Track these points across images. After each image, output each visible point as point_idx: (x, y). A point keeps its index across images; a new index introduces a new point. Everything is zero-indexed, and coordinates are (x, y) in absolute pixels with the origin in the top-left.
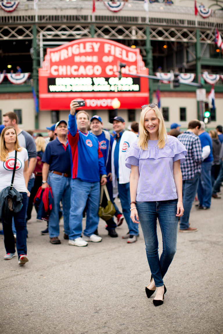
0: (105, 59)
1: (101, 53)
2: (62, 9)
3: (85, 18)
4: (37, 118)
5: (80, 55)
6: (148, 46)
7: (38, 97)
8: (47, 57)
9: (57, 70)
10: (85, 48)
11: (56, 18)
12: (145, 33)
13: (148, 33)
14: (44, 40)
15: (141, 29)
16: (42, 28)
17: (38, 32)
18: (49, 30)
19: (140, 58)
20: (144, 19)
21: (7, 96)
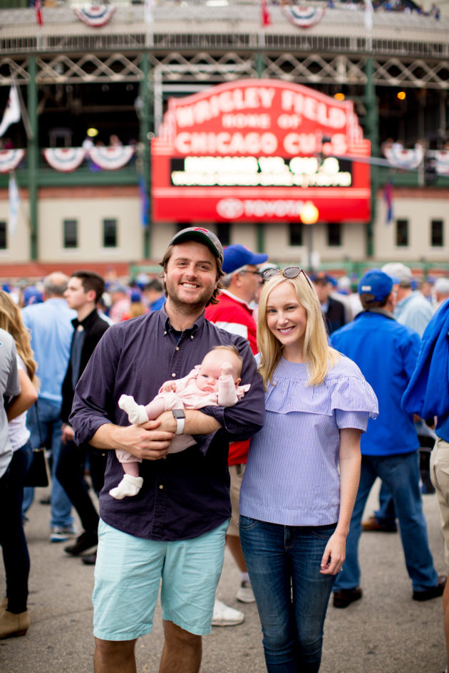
0: (284, 122)
1: (276, 109)
2: (199, 21)
3: (245, 38)
4: (148, 237)
5: (235, 112)
6: (371, 96)
7: (148, 194)
8: (170, 116)
9: (188, 143)
10: (244, 98)
11: (188, 38)
12: (363, 69)
13: (369, 69)
14: (165, 83)
15: (355, 62)
16: (160, 59)
17: (153, 66)
18: (174, 62)
19: (352, 120)
20: (361, 42)
21: (89, 192)
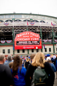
0: (31, 36)
2: (19, 24)
3: (25, 26)
4: (14, 51)
5: (25, 35)
6: (41, 33)
7: (14, 46)
8: (16, 36)
9: (19, 39)
11: (18, 26)
12: (40, 30)
14: (15, 32)
15: (39, 29)
16: (15, 29)
17: (14, 30)
18: (17, 29)
19: (39, 36)
20: (39, 27)
21: (6, 46)
